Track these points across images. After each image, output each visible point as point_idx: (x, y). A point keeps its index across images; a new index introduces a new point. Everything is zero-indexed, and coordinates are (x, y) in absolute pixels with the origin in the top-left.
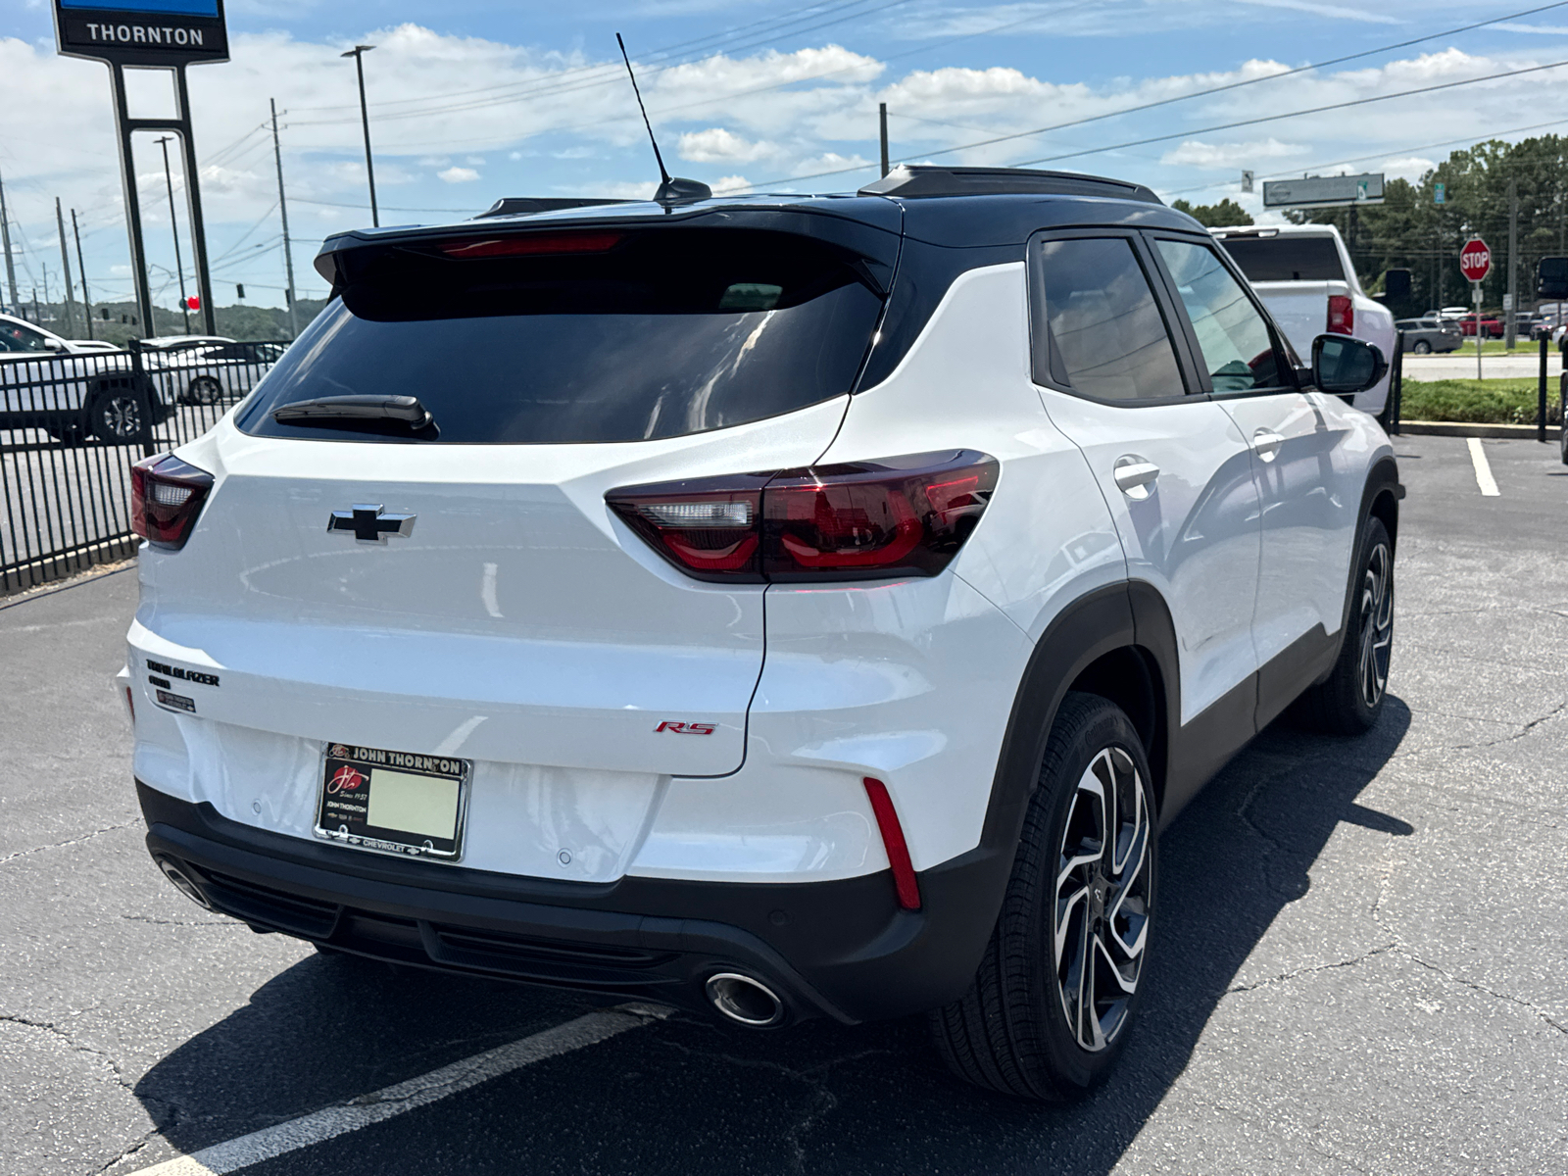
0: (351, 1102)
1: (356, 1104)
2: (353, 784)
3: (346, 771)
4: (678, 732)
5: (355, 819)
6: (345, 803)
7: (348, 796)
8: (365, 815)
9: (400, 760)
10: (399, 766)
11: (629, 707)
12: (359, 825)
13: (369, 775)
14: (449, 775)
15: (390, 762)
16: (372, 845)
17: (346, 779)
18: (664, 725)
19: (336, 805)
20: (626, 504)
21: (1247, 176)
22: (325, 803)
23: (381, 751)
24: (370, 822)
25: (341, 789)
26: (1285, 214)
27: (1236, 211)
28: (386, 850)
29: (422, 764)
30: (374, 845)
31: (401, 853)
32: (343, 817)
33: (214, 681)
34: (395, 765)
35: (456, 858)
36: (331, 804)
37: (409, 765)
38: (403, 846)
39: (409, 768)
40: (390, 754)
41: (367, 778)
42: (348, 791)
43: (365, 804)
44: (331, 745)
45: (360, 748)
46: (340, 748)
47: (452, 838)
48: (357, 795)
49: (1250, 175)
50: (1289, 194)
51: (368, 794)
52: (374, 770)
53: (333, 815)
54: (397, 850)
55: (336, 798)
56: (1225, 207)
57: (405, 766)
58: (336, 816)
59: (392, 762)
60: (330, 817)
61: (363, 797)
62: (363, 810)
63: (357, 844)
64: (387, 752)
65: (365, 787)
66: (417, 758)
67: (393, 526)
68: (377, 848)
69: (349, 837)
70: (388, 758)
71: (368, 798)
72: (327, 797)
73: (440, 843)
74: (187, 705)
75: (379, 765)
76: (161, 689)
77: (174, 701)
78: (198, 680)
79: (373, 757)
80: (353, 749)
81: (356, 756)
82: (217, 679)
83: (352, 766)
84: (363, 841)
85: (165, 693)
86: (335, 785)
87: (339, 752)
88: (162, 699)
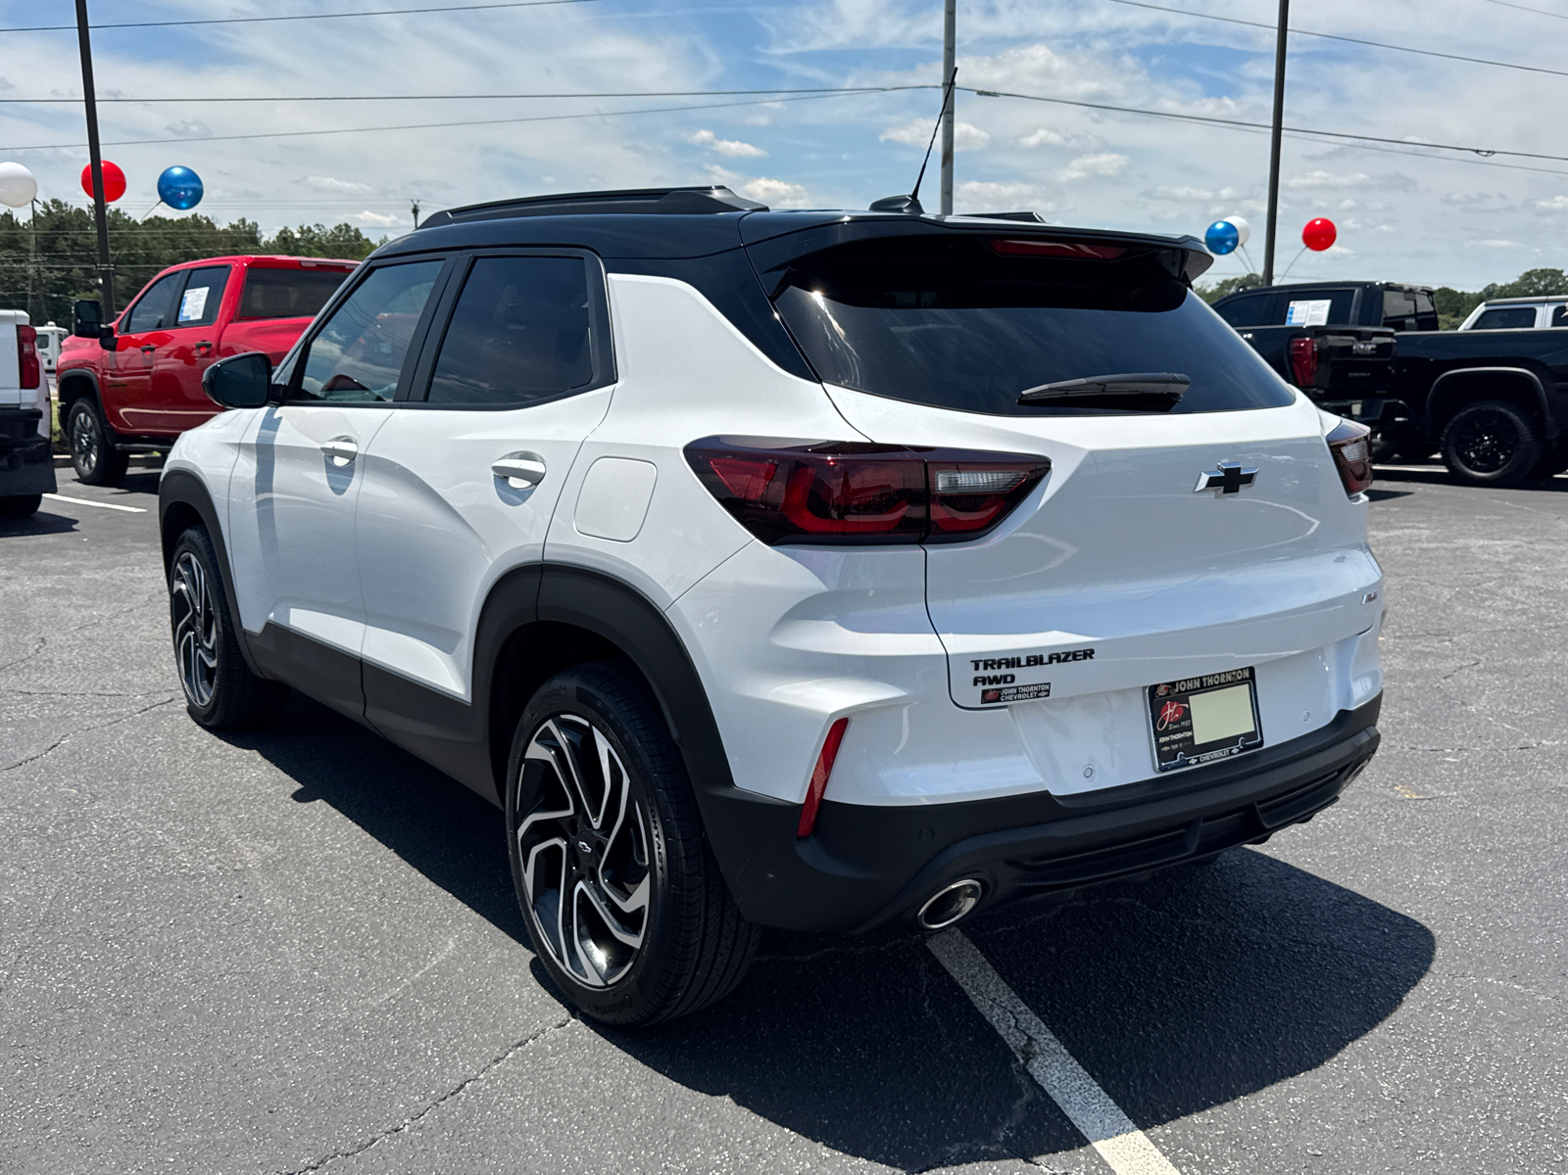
2: (1177, 715)
3: (1170, 706)
5: (1186, 744)
6: (1174, 734)
7: (1175, 727)
8: (1192, 737)
9: (1210, 682)
10: (1211, 686)
12: (1192, 748)
13: (1188, 703)
14: (1242, 681)
15: (1203, 685)
17: (1170, 713)
19: (1167, 739)
22: (1157, 741)
23: (1196, 678)
24: (1197, 743)
25: (1169, 723)
28: (1218, 758)
29: (1225, 679)
30: (1208, 758)
31: (1228, 756)
32: (1174, 747)
33: (1088, 654)
34: (1207, 687)
35: (1261, 743)
36: (1162, 740)
37: (1217, 683)
38: (1226, 750)
40: (1203, 680)
41: (1187, 706)
43: (1190, 728)
44: (1154, 689)
45: (1179, 682)
46: (1163, 688)
47: (1253, 729)
48: (1183, 723)
51: (1191, 719)
52: (1192, 697)
53: (1166, 748)
54: (1225, 755)
55: (1166, 733)
57: (1215, 685)
58: (1168, 748)
60: (1164, 751)
61: (1187, 723)
62: (1190, 734)
63: (1196, 763)
64: (1201, 678)
65: (1187, 714)
66: (1221, 676)
68: (1211, 760)
69: (1188, 761)
70: (1202, 683)
71: (1191, 723)
72: (1158, 734)
73: (1248, 736)
74: (1039, 692)
75: (1195, 691)
76: (995, 686)
77: (1018, 693)
78: (1065, 660)
79: (1190, 685)
80: (1173, 684)
81: (1177, 690)
82: (1092, 652)
83: (1173, 701)
84: (1198, 758)
85: (1001, 689)
86: (1163, 722)
87: (1161, 692)
88: (992, 698)
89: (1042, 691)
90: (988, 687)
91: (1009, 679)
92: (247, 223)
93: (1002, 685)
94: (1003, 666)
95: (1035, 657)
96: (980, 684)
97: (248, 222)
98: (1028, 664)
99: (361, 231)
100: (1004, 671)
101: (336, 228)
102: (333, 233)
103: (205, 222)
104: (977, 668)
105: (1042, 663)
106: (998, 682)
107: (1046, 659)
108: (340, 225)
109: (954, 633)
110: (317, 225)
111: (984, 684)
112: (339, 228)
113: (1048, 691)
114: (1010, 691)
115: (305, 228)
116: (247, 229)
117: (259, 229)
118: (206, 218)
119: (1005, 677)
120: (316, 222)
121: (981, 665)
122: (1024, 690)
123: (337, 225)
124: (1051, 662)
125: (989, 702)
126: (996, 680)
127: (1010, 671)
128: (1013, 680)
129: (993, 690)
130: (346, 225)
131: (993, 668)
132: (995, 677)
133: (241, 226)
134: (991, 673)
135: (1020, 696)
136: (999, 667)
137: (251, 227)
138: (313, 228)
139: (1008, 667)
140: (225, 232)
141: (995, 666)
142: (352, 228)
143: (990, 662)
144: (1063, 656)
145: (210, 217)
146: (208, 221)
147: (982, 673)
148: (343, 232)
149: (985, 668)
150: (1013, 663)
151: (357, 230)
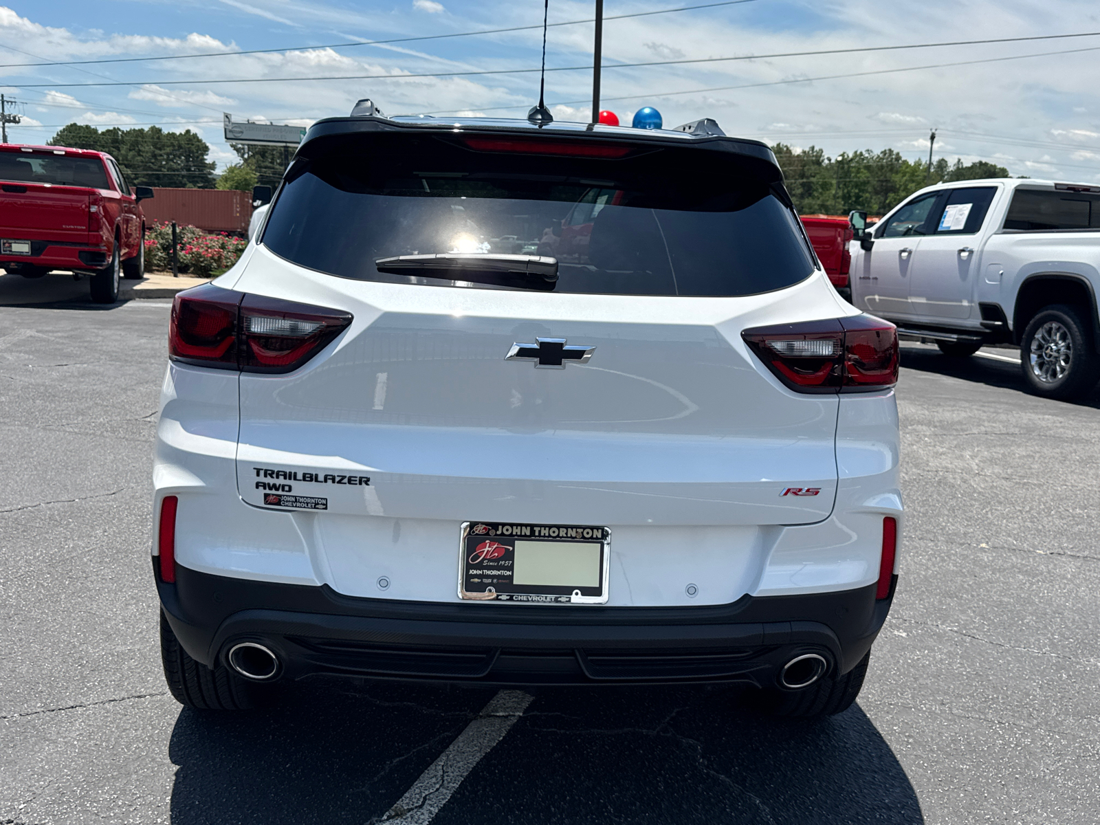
0: (385, 817)
1: (389, 818)
2: (496, 554)
3: (488, 545)
4: (797, 495)
5: (500, 581)
6: (489, 569)
7: (491, 564)
8: (511, 577)
9: (545, 532)
11: (764, 480)
12: (506, 585)
13: (513, 546)
14: (592, 540)
15: (534, 533)
16: (522, 600)
17: (488, 551)
18: (789, 490)
19: (479, 572)
20: (757, 340)
21: (227, 117)
22: (467, 571)
23: (526, 525)
24: (517, 582)
25: (484, 559)
26: (232, 146)
27: (196, 140)
28: (539, 602)
29: (566, 534)
30: (525, 599)
31: (550, 602)
32: (485, 581)
33: (364, 480)
34: (541, 536)
36: (475, 572)
37: (553, 535)
38: (553, 597)
39: (553, 537)
40: (535, 528)
41: (511, 548)
42: (490, 560)
43: (511, 568)
45: (503, 524)
46: (482, 526)
47: (597, 585)
48: (502, 562)
49: (229, 116)
50: (242, 132)
51: (513, 560)
52: (516, 542)
53: (476, 580)
54: (548, 599)
55: (479, 566)
56: (187, 135)
57: (550, 536)
58: (480, 580)
59: (537, 534)
60: (472, 582)
61: (508, 563)
62: (509, 573)
63: (506, 600)
64: (532, 525)
65: (510, 556)
66: (561, 529)
67: (577, 355)
68: (527, 601)
69: (498, 596)
70: (532, 531)
71: (513, 564)
72: (468, 567)
73: (586, 591)
74: (316, 504)
75: (523, 537)
76: (274, 492)
77: (296, 501)
78: (339, 482)
79: (516, 531)
80: (495, 526)
81: (499, 532)
82: (368, 480)
83: (493, 541)
84: (512, 597)
85: (280, 496)
86: (477, 557)
87: (479, 530)
88: (274, 501)
89: (320, 504)
90: (268, 491)
91: (287, 488)
92: (815, 150)
93: (280, 492)
94: (282, 477)
95: (311, 475)
96: (261, 488)
97: (817, 148)
98: (304, 479)
99: (901, 155)
100: (281, 481)
101: (882, 152)
102: (879, 156)
103: (785, 149)
104: (258, 475)
105: (317, 480)
106: (277, 489)
107: (321, 478)
108: (885, 151)
109: (250, 444)
110: (868, 150)
111: (265, 488)
112: (884, 153)
113: (326, 505)
114: (289, 499)
115: (858, 153)
116: (815, 154)
117: (823, 154)
118: (786, 146)
119: (283, 486)
120: (867, 149)
121: (262, 473)
122: (301, 500)
123: (883, 150)
124: (326, 481)
125: (270, 504)
126: (275, 487)
127: (287, 482)
128: (290, 490)
129: (273, 495)
130: (890, 150)
131: (272, 477)
132: (274, 485)
133: (811, 152)
134: (269, 480)
135: (298, 504)
136: (277, 477)
137: (818, 153)
138: (864, 153)
139: (285, 478)
140: (798, 156)
141: (275, 476)
142: (894, 153)
143: (269, 472)
144: (337, 479)
145: (789, 146)
146: (788, 149)
147: (262, 479)
148: (887, 156)
149: (265, 476)
150: (291, 476)
151: (898, 154)
